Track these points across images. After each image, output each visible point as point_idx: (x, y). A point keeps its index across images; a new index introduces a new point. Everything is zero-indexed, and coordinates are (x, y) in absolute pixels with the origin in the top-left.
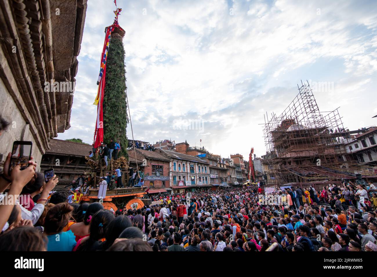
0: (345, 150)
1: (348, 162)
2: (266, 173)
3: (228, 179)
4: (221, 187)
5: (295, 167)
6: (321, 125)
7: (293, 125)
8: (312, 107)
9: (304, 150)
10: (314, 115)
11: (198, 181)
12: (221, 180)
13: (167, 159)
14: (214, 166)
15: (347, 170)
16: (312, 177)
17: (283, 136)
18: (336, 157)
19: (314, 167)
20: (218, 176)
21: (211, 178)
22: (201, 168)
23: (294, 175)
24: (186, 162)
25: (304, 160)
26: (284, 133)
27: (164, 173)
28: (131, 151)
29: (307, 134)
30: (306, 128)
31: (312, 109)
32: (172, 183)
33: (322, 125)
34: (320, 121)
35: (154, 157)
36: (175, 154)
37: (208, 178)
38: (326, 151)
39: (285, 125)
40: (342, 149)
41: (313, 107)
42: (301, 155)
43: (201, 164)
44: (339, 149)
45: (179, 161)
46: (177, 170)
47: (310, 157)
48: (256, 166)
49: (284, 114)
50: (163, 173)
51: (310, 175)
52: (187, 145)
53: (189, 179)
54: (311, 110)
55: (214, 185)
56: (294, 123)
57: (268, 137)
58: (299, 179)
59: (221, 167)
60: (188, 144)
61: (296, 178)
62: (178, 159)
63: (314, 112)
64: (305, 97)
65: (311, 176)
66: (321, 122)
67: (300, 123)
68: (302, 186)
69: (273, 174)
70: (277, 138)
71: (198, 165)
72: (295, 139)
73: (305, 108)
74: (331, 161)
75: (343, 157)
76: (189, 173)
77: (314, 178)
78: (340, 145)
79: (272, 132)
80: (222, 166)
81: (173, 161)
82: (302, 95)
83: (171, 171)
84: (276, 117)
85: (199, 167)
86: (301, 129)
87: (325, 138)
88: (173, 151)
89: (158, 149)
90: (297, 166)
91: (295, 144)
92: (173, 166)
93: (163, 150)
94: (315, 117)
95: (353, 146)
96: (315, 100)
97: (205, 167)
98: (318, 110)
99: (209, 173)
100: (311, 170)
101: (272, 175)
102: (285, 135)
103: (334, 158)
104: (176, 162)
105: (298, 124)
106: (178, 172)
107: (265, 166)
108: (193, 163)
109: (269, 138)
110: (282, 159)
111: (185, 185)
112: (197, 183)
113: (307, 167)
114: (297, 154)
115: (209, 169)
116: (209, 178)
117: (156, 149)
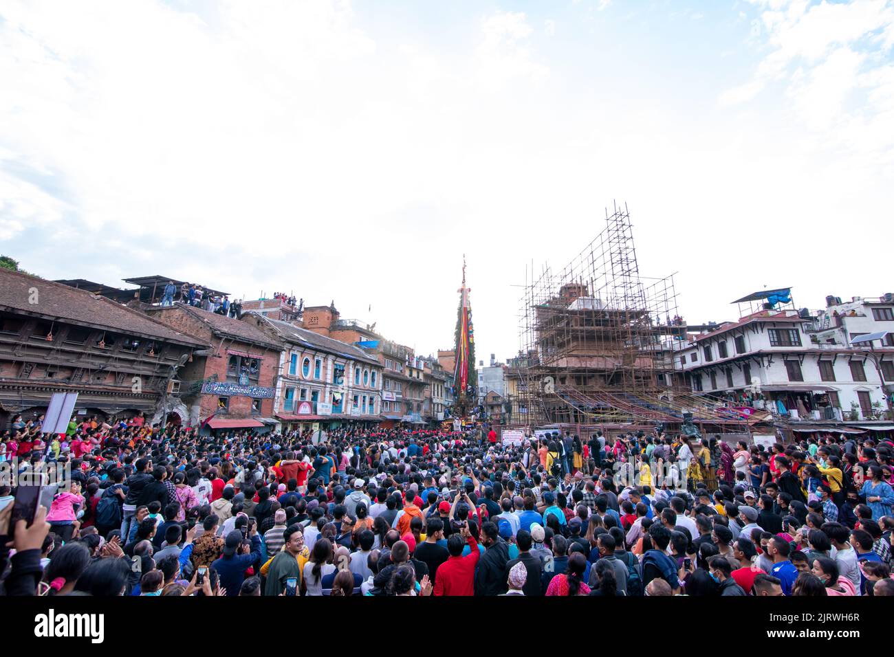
0: (673, 363)
1: (674, 388)
2: (511, 399)
3: (424, 407)
4: (406, 422)
5: (573, 389)
6: (637, 304)
7: (582, 298)
8: (626, 263)
9: (596, 354)
10: (628, 281)
11: (350, 406)
12: (408, 406)
13: (274, 342)
14: (395, 373)
15: (669, 404)
16: (604, 413)
17: (559, 320)
18: (654, 377)
19: (609, 392)
20: (401, 396)
21: (383, 401)
22: (361, 375)
23: (567, 408)
24: (324, 355)
25: (593, 376)
26: (561, 311)
27: (261, 379)
28: (172, 311)
29: (607, 320)
30: (606, 308)
31: (626, 268)
32: (281, 405)
33: (639, 307)
34: (636, 296)
35: (238, 333)
36: (298, 331)
37: (377, 400)
38: (638, 360)
39: (567, 296)
40: (667, 360)
41: (628, 264)
42: (588, 366)
43: (364, 364)
44: (663, 359)
45: (307, 351)
46: (298, 374)
47: (604, 371)
48: (493, 381)
49: (568, 271)
50: (258, 378)
51: (599, 409)
52: (334, 312)
53: (327, 399)
54: (623, 270)
55: (389, 417)
56: (586, 294)
57: (527, 316)
58: (576, 417)
59: (411, 375)
60: (337, 310)
61: (572, 414)
62: (306, 347)
63: (629, 275)
64: (616, 240)
65: (601, 411)
66: (637, 299)
67: (597, 296)
68: (581, 431)
69: (526, 401)
70: (546, 323)
71: (355, 365)
72: (581, 328)
73: (612, 264)
74: (643, 383)
75: (667, 376)
76: (329, 384)
77: (607, 416)
78: (664, 351)
79: (538, 308)
80: (415, 374)
81: (290, 350)
82: (611, 233)
83: (281, 376)
84: (549, 275)
85: (358, 370)
86: (597, 307)
87: (639, 333)
88: (294, 324)
89: (252, 316)
90: (577, 388)
91: (580, 339)
92: (288, 361)
93: (267, 319)
94: (629, 285)
95: (688, 357)
96: (634, 249)
97: (373, 374)
98: (637, 271)
99: (380, 389)
100: (602, 397)
101: (523, 404)
102: (563, 317)
103: (650, 378)
104: (299, 354)
105: (594, 297)
106: (299, 380)
107: (512, 382)
108: (344, 361)
109: (529, 321)
110: (548, 371)
111: (316, 414)
112: (346, 410)
113: (595, 392)
114: (580, 362)
115: (381, 378)
116: (380, 399)
117: (246, 314)
